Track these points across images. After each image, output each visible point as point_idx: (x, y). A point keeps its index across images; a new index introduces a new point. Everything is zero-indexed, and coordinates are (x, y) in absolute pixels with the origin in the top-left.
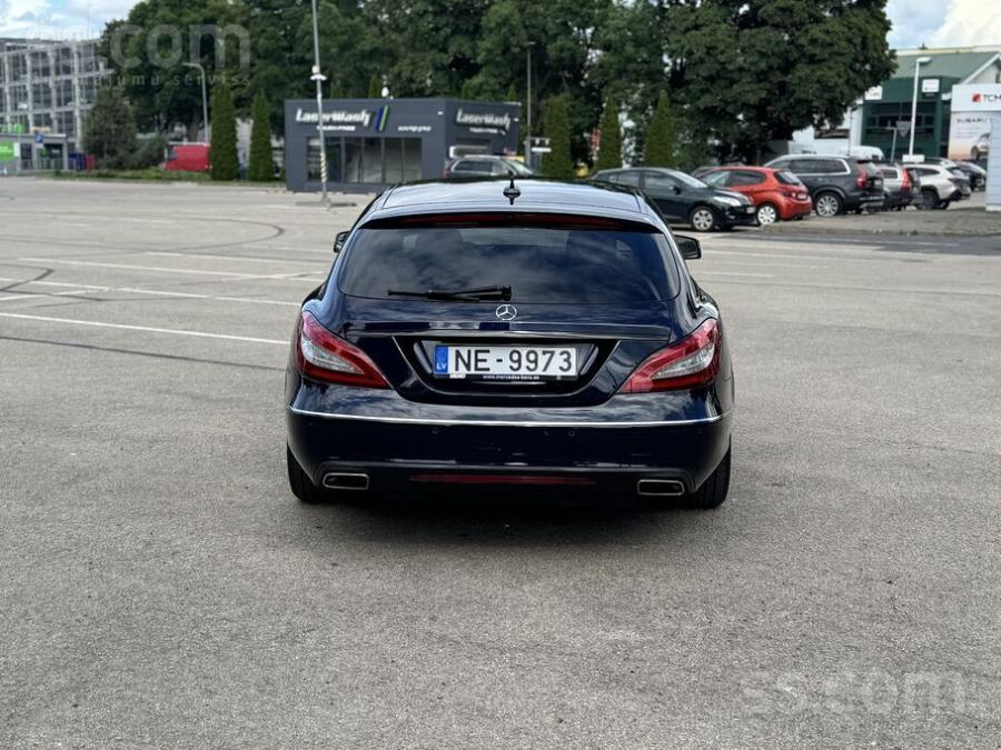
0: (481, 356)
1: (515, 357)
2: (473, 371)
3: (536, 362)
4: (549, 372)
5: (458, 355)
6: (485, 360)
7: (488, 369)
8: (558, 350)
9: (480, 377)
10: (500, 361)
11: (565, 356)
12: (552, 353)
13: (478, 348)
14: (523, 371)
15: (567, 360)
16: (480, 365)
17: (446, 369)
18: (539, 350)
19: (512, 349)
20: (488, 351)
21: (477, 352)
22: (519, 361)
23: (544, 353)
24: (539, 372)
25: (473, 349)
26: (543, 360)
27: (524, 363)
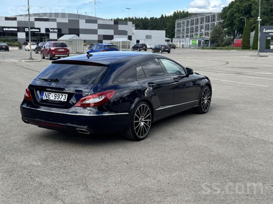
0: (49, 95)
1: (56, 95)
2: (47, 98)
3: (59, 97)
4: (61, 100)
5: (45, 94)
6: (50, 96)
7: (50, 98)
8: (64, 95)
9: (48, 100)
10: (52, 96)
12: (63, 95)
13: (50, 93)
14: (56, 99)
15: (65, 97)
16: (49, 97)
17: (43, 98)
18: (60, 94)
19: (55, 94)
20: (51, 94)
21: (49, 94)
22: (56, 97)
23: (61, 95)
24: (59, 100)
26: (61, 96)
27: (57, 97)
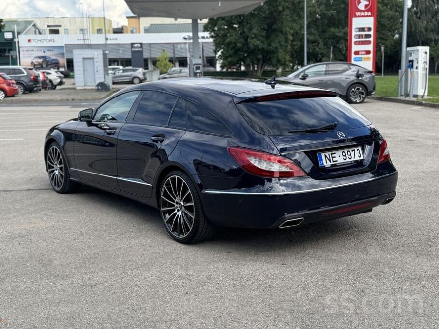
0: (333, 155)
2: (332, 163)
3: (350, 155)
4: (355, 159)
6: (335, 157)
7: (337, 161)
8: (356, 149)
9: (335, 165)
10: (340, 156)
11: (358, 151)
12: (354, 150)
13: (332, 152)
14: (348, 160)
15: (359, 153)
16: (334, 159)
17: (323, 164)
18: (350, 150)
20: (335, 153)
22: (345, 156)
24: (352, 159)
25: (330, 153)
26: (352, 153)
27: (347, 156)
